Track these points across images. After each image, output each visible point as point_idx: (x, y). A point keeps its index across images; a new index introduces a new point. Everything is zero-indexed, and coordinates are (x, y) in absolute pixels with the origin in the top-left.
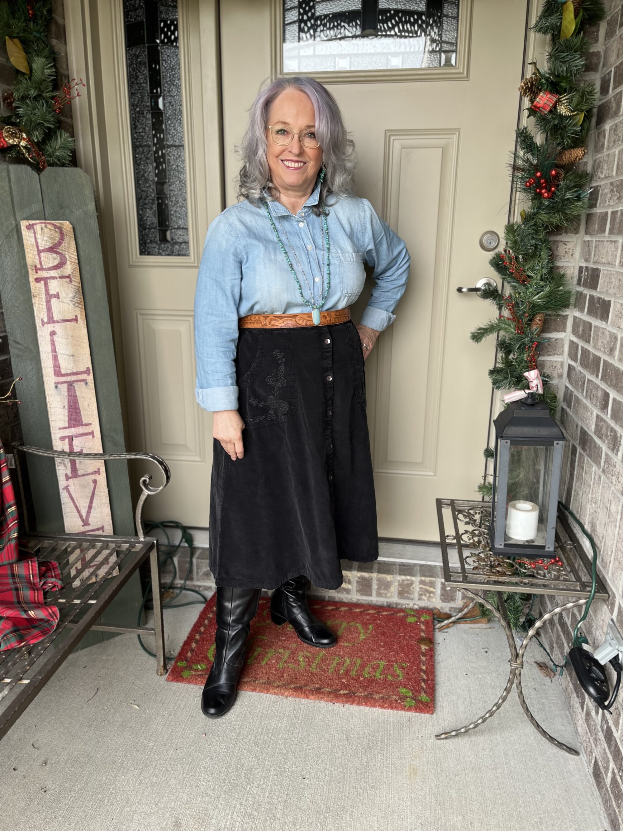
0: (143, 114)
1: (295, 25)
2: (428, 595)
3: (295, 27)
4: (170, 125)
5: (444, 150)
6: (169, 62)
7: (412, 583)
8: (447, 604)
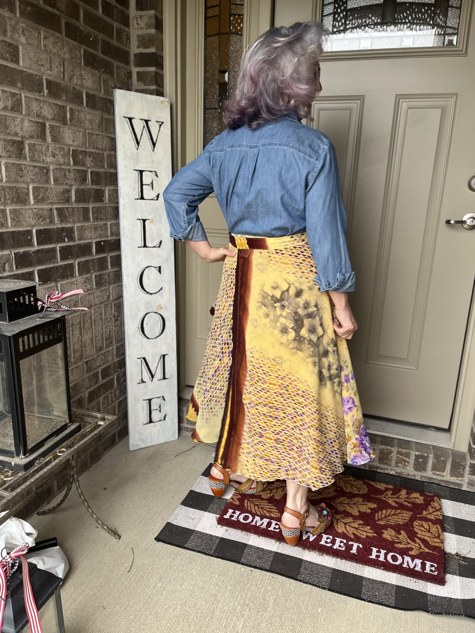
0: (213, 85)
1: (331, 17)
2: (403, 464)
3: (331, 18)
4: (232, 92)
5: (444, 110)
6: (235, 46)
7: (391, 452)
8: (419, 472)
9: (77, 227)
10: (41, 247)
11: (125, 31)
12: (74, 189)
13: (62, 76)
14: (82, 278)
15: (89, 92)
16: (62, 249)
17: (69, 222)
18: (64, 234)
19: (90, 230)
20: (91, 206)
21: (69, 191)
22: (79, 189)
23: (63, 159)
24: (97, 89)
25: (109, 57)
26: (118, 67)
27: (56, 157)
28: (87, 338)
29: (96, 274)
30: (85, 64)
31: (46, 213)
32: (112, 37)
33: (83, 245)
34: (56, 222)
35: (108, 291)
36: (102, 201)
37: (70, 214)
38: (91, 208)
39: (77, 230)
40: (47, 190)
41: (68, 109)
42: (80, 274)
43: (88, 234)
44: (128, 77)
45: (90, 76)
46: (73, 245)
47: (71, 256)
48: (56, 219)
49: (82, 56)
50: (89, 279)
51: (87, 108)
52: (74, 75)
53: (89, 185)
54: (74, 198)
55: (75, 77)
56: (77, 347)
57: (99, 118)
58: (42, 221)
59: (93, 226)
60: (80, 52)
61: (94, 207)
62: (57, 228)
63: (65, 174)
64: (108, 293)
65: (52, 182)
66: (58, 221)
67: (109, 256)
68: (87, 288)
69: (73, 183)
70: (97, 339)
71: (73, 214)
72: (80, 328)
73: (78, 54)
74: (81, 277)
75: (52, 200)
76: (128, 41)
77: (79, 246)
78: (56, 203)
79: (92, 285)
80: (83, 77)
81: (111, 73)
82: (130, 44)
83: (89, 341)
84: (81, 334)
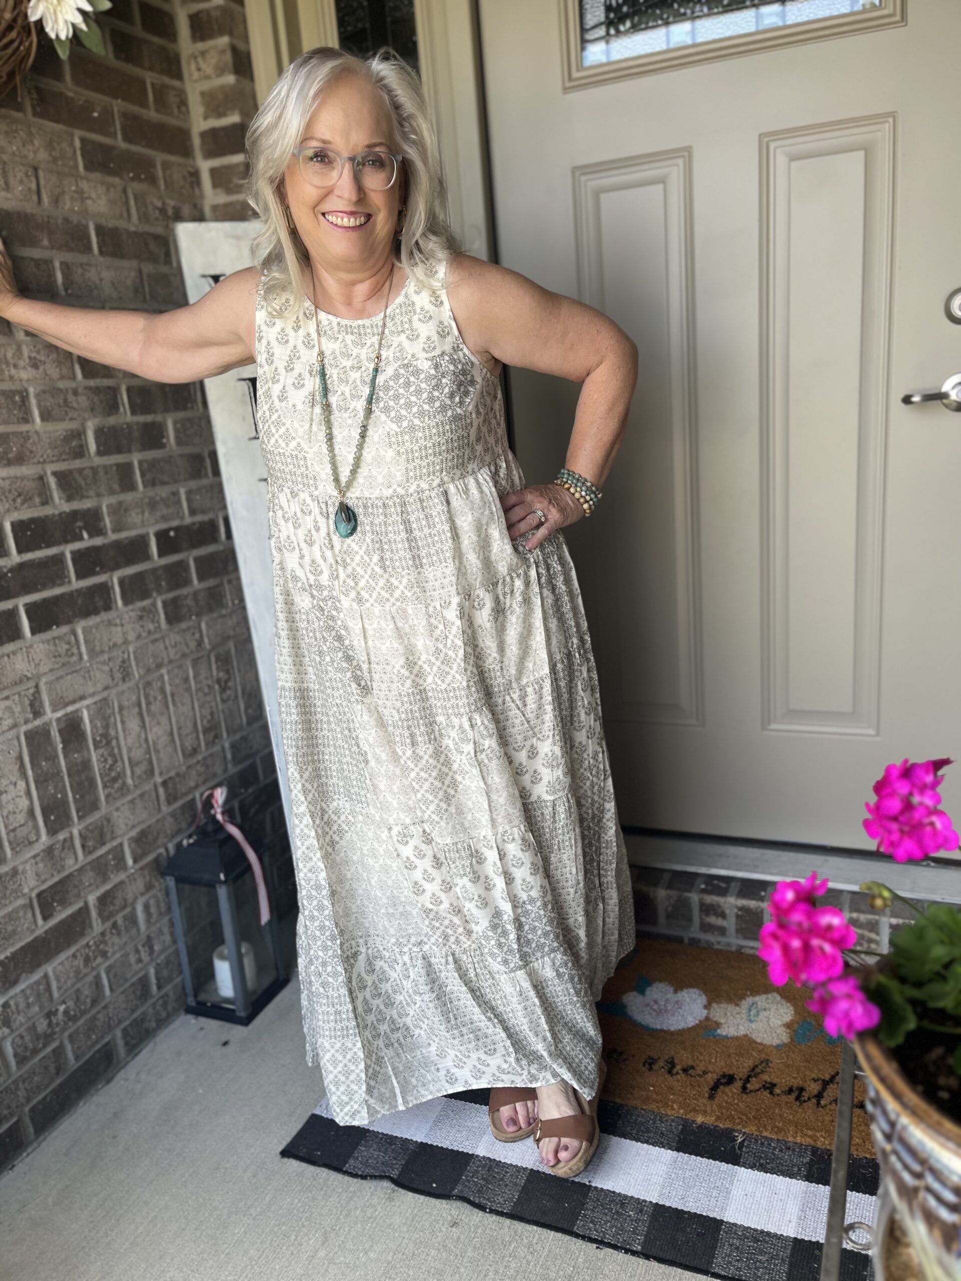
5: (869, 152)
9: (107, 506)
10: (29, 556)
11: (174, 88)
12: (92, 428)
13: (35, 198)
14: (133, 610)
15: (103, 222)
16: (77, 556)
17: (88, 497)
18: (79, 524)
19: (139, 510)
20: (135, 458)
21: (79, 434)
22: (103, 427)
23: (58, 370)
24: (121, 215)
25: (144, 146)
26: (166, 165)
27: (41, 368)
28: (157, 733)
29: (164, 597)
30: (86, 168)
31: (30, 485)
32: (143, 104)
33: (126, 542)
34: (57, 500)
35: (197, 630)
36: (162, 446)
37: (88, 481)
38: (136, 463)
39: (109, 514)
40: (26, 437)
41: (57, 265)
42: (127, 601)
43: (134, 517)
44: (192, 183)
45: (101, 190)
46: (104, 545)
47: (102, 569)
48: (56, 495)
49: (79, 153)
50: (150, 612)
51: (101, 259)
52: (63, 193)
53: (125, 416)
54: (92, 446)
55: (67, 197)
56: (138, 754)
57: (133, 274)
58: (23, 504)
59: (146, 500)
60: (72, 144)
61: (146, 461)
62: (60, 514)
63: (65, 400)
64: (197, 636)
65: (38, 420)
66: (60, 498)
67: (190, 557)
68: (146, 629)
69: (86, 416)
70: (184, 732)
71: (95, 481)
72: (141, 714)
73: (68, 149)
74: (130, 607)
75: (42, 456)
76: (183, 109)
77: (117, 544)
78: (53, 462)
79: (158, 622)
80: (86, 195)
81: (152, 180)
82: (188, 112)
83: (164, 740)
84: (143, 726)
